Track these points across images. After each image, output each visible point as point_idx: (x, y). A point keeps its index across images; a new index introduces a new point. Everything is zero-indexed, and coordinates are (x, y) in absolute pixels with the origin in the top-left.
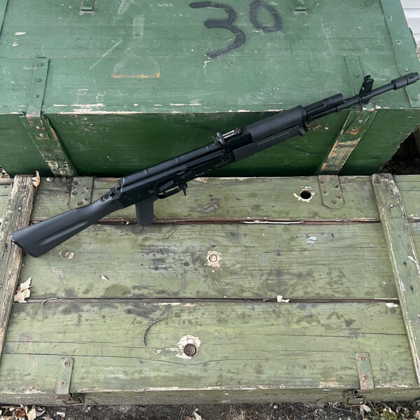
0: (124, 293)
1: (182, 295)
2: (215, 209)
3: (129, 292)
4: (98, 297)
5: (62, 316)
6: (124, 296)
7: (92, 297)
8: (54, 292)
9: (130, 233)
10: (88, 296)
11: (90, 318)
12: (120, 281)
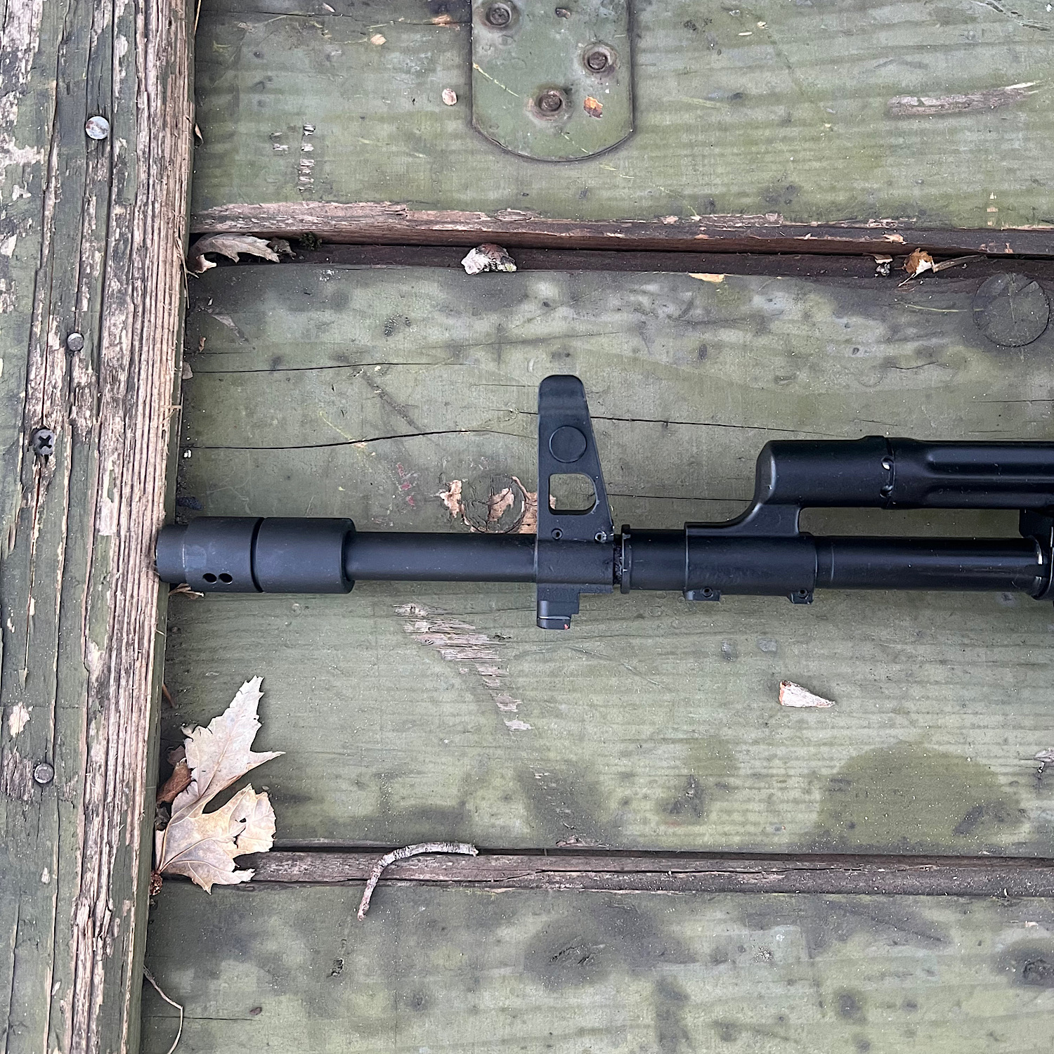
0: (970, 820)
3: (1005, 813)
4: (781, 841)
5: (535, 993)
6: (967, 844)
7: (736, 842)
8: (446, 798)
9: (954, 348)
10: (706, 834)
11: (747, 1016)
12: (922, 720)
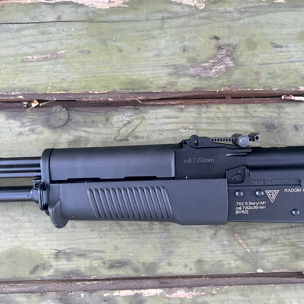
0: (35, 269)
1: (164, 270)
2: (228, 68)
6: (34, 277)
9: (40, 128)
12: (23, 240)
